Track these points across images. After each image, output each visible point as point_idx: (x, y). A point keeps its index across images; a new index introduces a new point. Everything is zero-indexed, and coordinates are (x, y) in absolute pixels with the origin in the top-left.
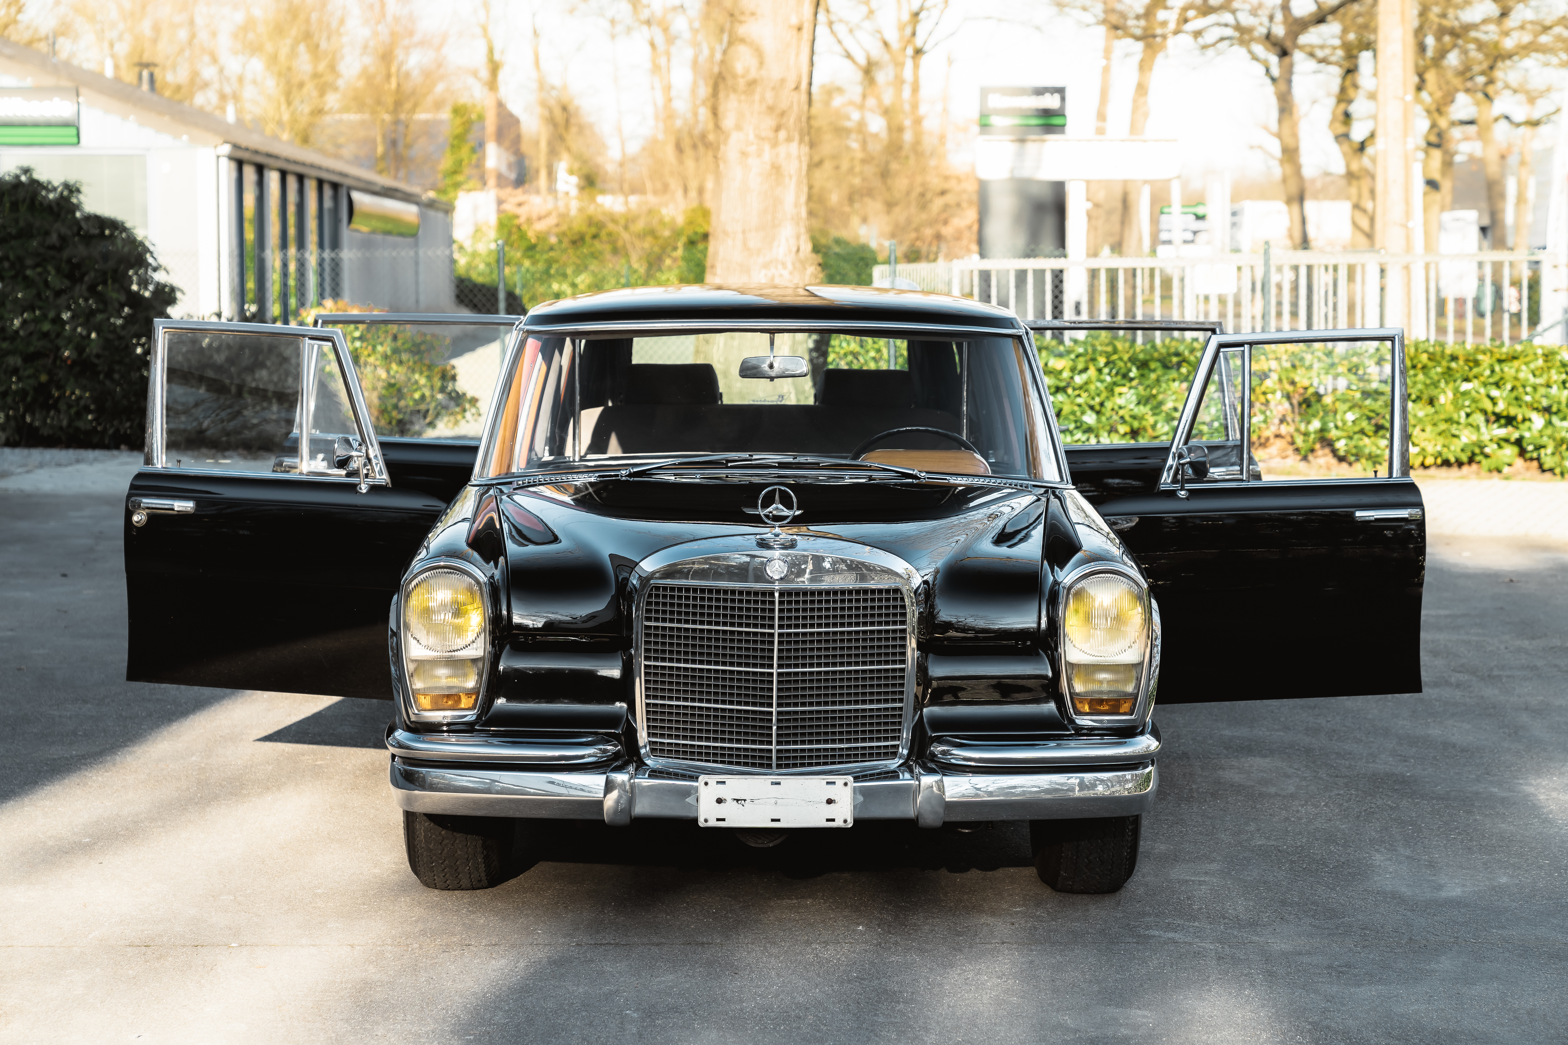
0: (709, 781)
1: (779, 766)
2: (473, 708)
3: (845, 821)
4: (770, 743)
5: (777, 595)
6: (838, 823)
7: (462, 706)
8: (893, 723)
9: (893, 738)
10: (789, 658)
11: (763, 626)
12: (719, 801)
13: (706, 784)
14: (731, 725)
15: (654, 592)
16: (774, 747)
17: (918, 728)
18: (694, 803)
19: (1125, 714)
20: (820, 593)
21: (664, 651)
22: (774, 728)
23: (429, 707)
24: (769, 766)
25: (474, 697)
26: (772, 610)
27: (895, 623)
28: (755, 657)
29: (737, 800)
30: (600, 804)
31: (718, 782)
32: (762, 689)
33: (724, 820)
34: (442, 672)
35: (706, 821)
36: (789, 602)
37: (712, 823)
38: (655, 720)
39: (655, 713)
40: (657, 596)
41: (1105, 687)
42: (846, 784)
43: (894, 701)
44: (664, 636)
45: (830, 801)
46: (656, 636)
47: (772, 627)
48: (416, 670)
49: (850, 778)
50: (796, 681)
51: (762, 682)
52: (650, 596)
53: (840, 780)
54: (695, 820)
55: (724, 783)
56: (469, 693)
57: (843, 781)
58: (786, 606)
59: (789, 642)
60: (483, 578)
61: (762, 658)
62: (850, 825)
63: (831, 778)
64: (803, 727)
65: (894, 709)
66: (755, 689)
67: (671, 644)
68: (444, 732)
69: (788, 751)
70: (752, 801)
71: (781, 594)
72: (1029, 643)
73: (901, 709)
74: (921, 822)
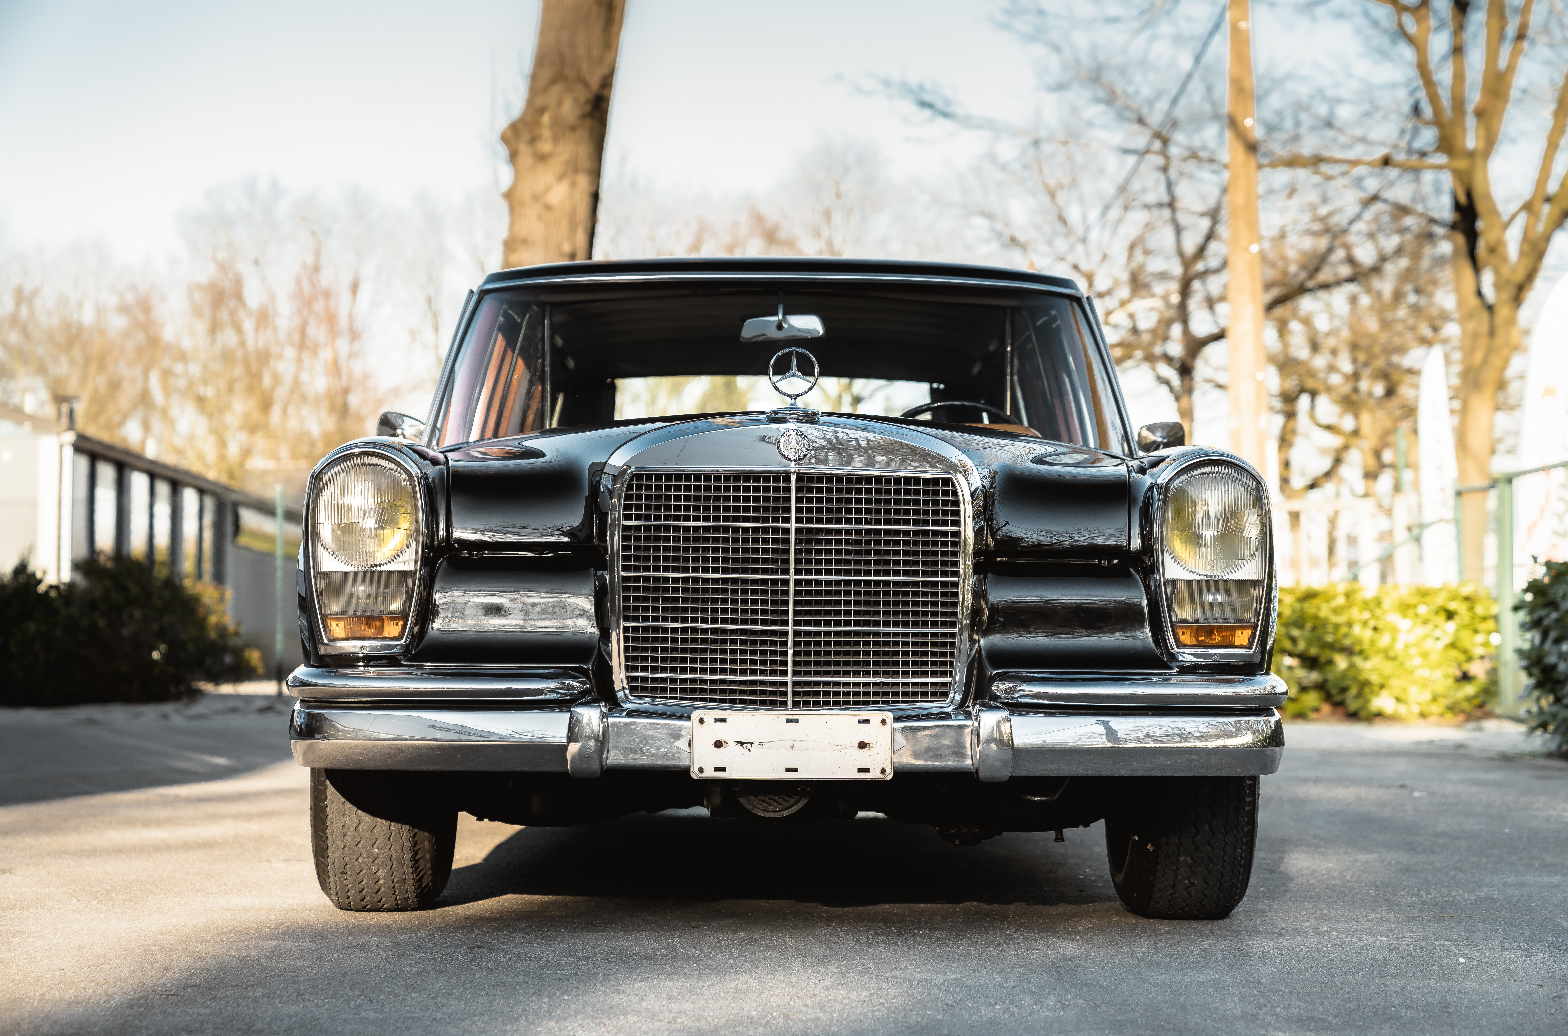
0: (705, 718)
1: (796, 704)
2: (400, 638)
3: (883, 771)
4: (785, 673)
5: (793, 479)
6: (874, 774)
7: (386, 634)
8: (943, 654)
9: (944, 674)
10: (809, 562)
11: (776, 520)
12: (718, 744)
13: (701, 721)
14: (733, 652)
15: (635, 483)
16: (789, 679)
17: (976, 665)
18: (687, 748)
19: (1241, 647)
20: (849, 479)
21: (647, 559)
22: (790, 652)
23: (343, 635)
24: (784, 704)
25: (401, 623)
26: (788, 500)
27: (945, 523)
28: (765, 561)
29: (742, 744)
30: (561, 749)
31: (717, 720)
32: (774, 602)
33: (724, 769)
34: (361, 589)
35: (701, 770)
36: (810, 490)
37: (710, 774)
38: (635, 649)
39: (635, 639)
40: (639, 487)
41: (1216, 612)
42: (884, 722)
43: (944, 624)
44: (647, 539)
45: (862, 745)
46: (638, 539)
47: (787, 520)
48: (327, 586)
49: (890, 716)
50: (818, 593)
51: (774, 592)
52: (630, 488)
53: (875, 717)
54: (687, 770)
55: (724, 720)
56: (395, 617)
57: (881, 718)
58: (805, 494)
59: (809, 542)
60: (415, 470)
61: (775, 561)
62: (890, 777)
63: (864, 715)
64: (827, 653)
65: (944, 635)
66: (764, 602)
67: (657, 549)
68: (361, 666)
69: (807, 684)
70: (761, 744)
71: (799, 479)
72: (1116, 561)
73: (953, 635)
74: (983, 774)
